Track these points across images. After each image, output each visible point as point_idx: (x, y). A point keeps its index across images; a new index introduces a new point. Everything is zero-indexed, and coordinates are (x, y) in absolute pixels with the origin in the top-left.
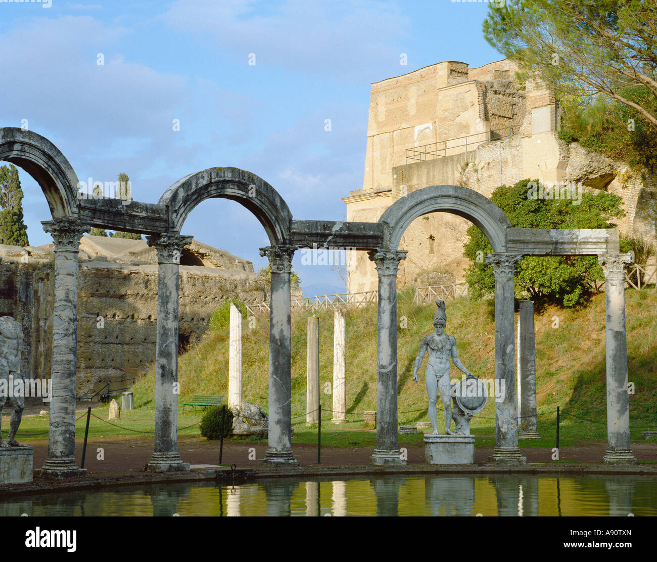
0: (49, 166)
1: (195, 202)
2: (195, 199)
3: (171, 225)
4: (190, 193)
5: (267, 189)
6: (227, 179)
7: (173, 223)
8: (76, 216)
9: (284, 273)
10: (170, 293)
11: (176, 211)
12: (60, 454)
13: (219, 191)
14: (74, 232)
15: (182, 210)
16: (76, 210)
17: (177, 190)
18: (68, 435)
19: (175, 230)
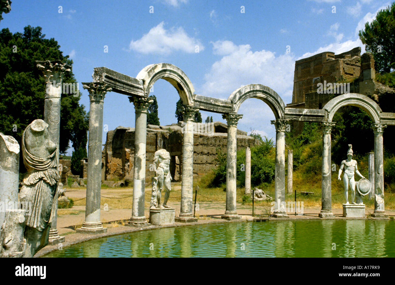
0: (181, 81)
1: (244, 99)
2: (244, 98)
3: (233, 109)
4: (241, 95)
5: (275, 94)
6: (257, 89)
7: (234, 109)
8: (193, 104)
9: (282, 132)
10: (233, 140)
11: (235, 103)
12: (186, 212)
13: (254, 94)
14: (192, 112)
15: (238, 103)
16: (193, 102)
17: (236, 94)
18: (189, 203)
19: (235, 112)
